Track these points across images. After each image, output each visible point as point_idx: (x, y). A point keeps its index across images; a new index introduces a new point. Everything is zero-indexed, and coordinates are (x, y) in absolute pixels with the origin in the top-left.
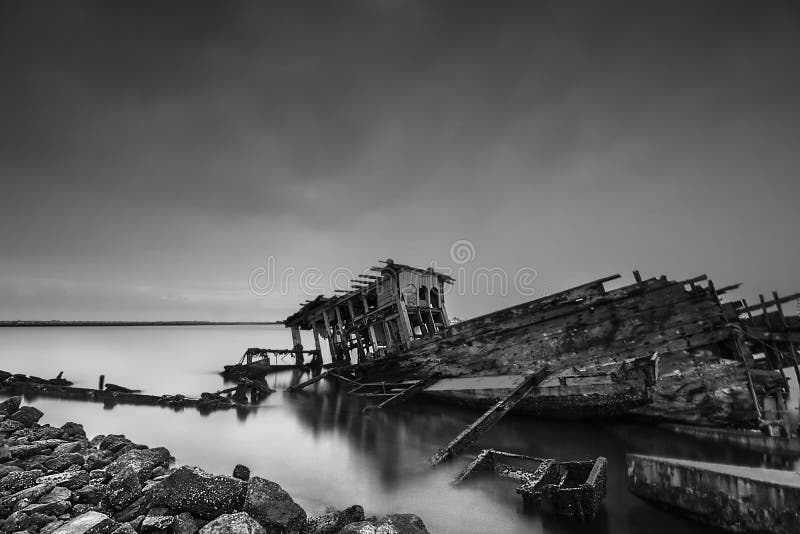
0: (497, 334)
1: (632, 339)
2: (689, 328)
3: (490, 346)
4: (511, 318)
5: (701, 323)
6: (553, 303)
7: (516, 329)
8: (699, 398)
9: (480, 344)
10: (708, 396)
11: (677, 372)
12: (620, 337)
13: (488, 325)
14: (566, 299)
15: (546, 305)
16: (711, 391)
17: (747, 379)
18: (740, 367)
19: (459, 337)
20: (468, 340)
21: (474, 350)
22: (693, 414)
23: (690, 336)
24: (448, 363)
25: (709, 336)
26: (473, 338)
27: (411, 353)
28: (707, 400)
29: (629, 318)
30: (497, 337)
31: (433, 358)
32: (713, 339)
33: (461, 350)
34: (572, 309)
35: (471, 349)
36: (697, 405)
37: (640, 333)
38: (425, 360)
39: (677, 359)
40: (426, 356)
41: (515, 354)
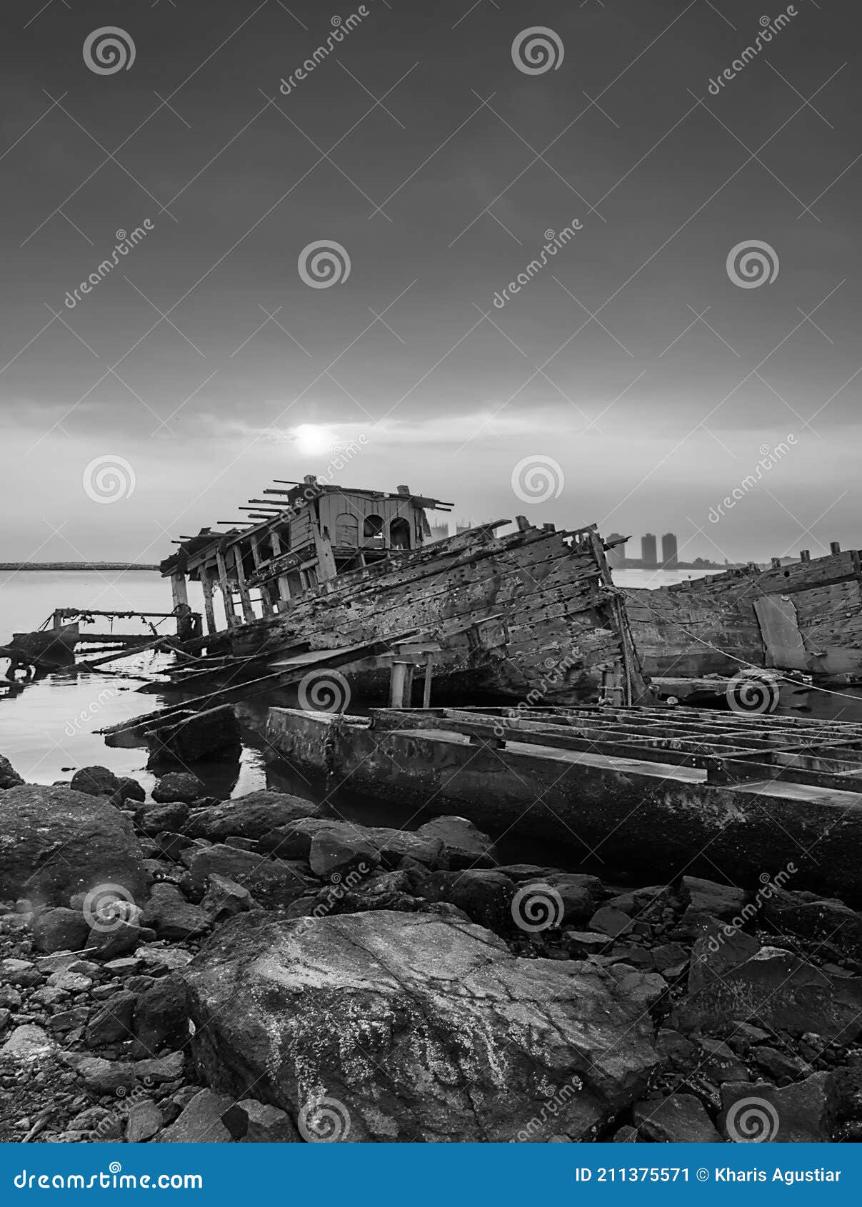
0: (375, 592)
1: (512, 601)
2: (567, 589)
3: (370, 609)
4: (391, 571)
5: (577, 584)
6: (434, 553)
7: (397, 586)
8: (575, 676)
9: (359, 606)
10: (584, 674)
11: (554, 644)
12: (501, 600)
13: (366, 580)
14: (446, 549)
15: (426, 555)
16: (587, 667)
17: (622, 653)
18: (615, 637)
19: (335, 595)
20: (344, 600)
21: (352, 613)
22: (570, 696)
23: (568, 599)
24: (324, 631)
25: (586, 600)
26: (351, 597)
27: (281, 616)
28: (583, 678)
29: (510, 576)
30: (377, 597)
31: (307, 623)
32: (589, 603)
33: (338, 613)
34: (452, 562)
35: (349, 611)
36: (575, 685)
37: (520, 596)
38: (299, 627)
39: (555, 628)
40: (300, 620)
41: (397, 620)
